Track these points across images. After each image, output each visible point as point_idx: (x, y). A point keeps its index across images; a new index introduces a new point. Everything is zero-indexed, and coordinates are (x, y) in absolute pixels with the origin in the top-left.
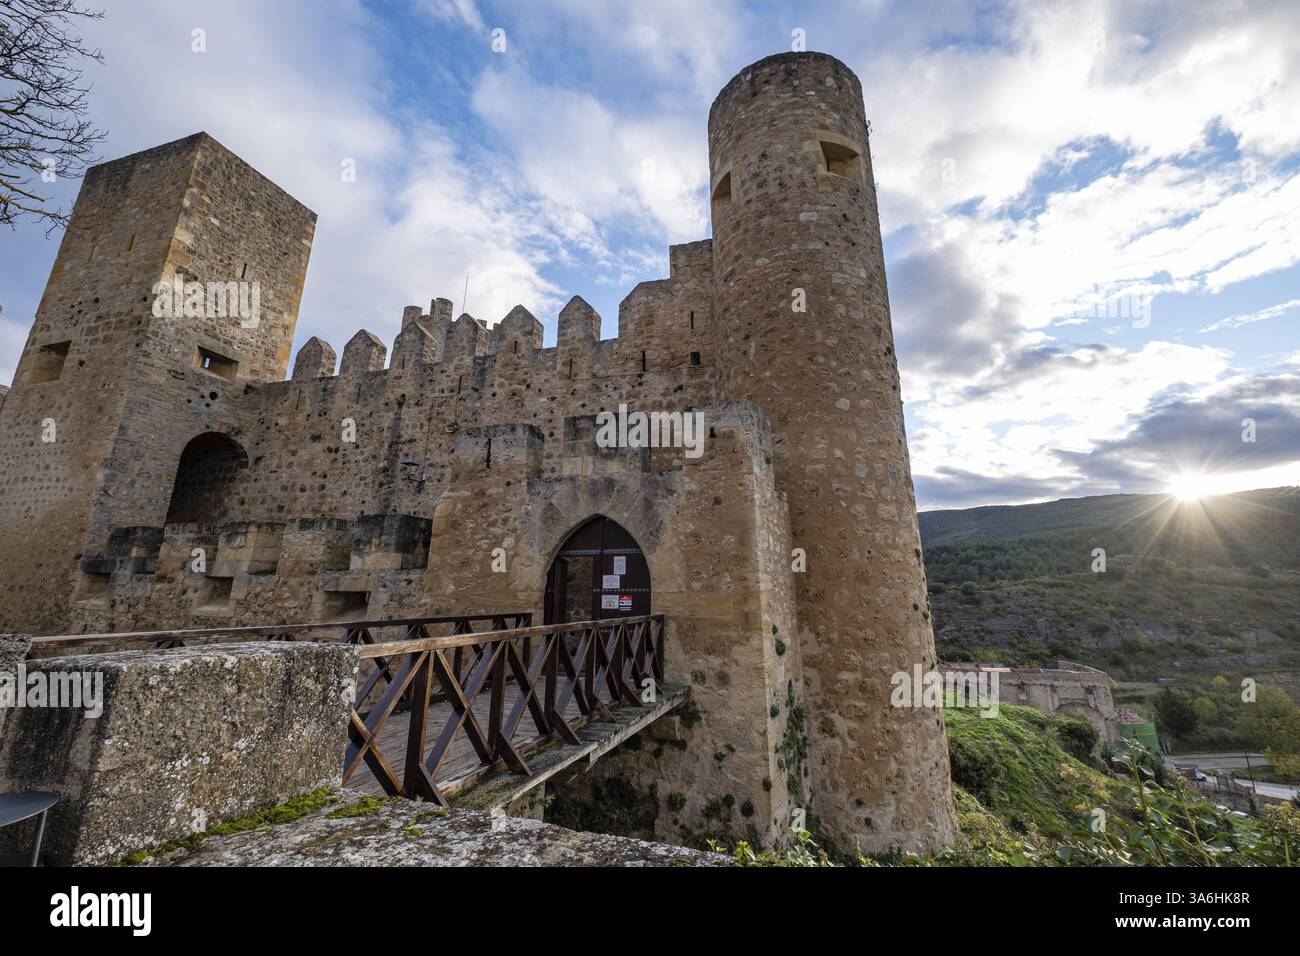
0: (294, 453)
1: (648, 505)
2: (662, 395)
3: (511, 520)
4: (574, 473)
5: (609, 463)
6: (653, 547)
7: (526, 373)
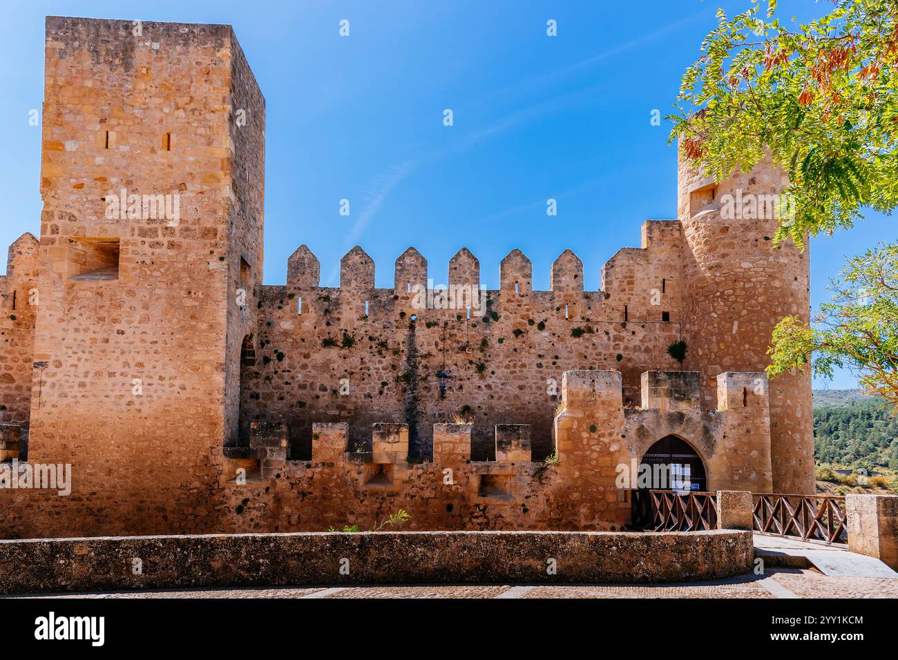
0: (307, 356)
1: (706, 431)
2: (640, 341)
3: (615, 434)
4: (657, 407)
5: (680, 403)
6: (710, 454)
7: (528, 310)
